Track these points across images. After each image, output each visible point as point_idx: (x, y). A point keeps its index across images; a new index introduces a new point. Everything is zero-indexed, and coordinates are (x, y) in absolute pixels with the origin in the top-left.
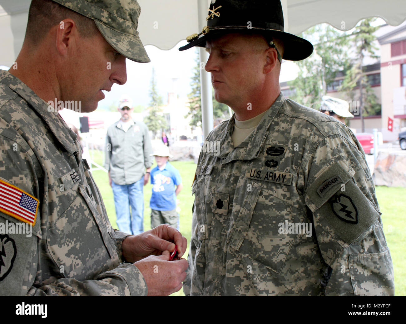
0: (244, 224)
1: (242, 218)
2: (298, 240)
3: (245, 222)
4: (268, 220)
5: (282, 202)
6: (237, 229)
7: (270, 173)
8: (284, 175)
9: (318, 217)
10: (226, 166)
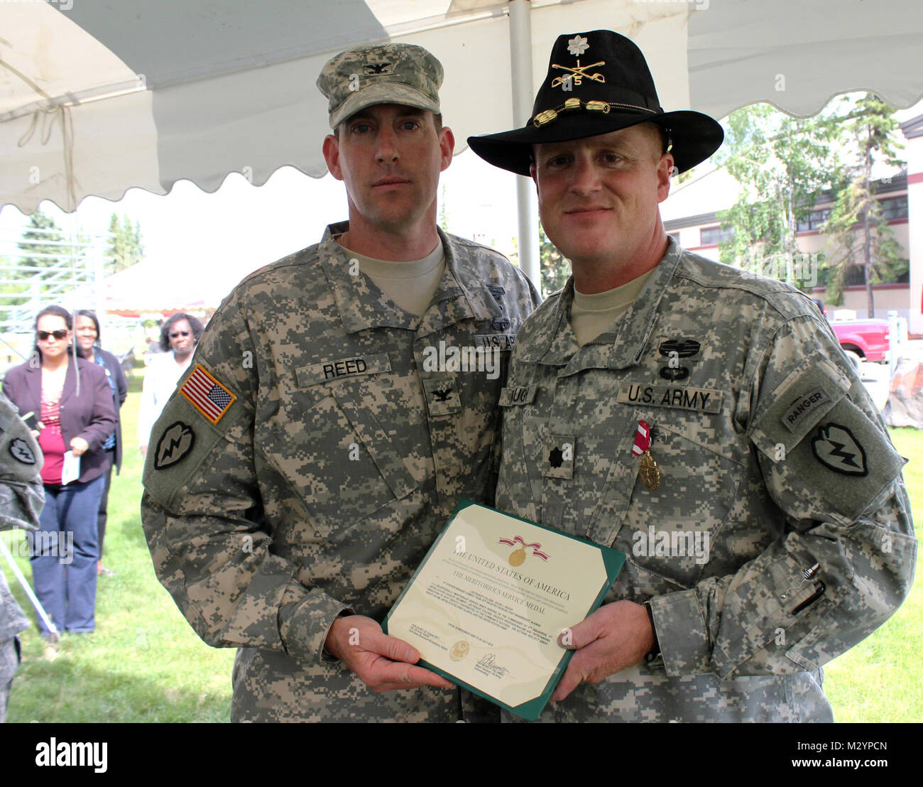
0: (620, 496)
1: (614, 485)
2: (730, 524)
3: (621, 492)
4: (670, 485)
5: (698, 449)
6: (605, 506)
7: (675, 391)
8: (705, 393)
9: (786, 473)
10: (566, 381)
